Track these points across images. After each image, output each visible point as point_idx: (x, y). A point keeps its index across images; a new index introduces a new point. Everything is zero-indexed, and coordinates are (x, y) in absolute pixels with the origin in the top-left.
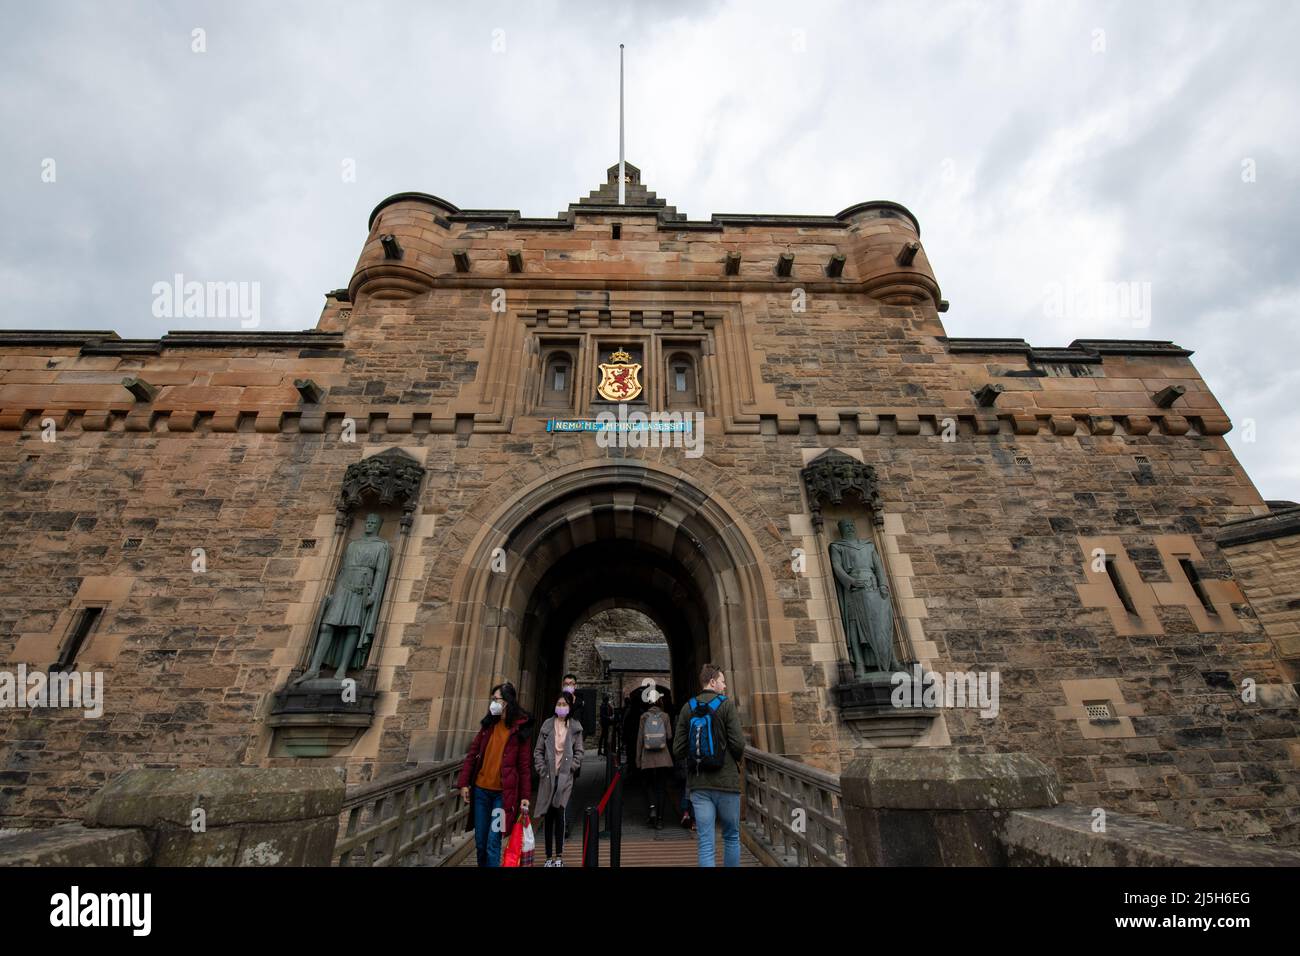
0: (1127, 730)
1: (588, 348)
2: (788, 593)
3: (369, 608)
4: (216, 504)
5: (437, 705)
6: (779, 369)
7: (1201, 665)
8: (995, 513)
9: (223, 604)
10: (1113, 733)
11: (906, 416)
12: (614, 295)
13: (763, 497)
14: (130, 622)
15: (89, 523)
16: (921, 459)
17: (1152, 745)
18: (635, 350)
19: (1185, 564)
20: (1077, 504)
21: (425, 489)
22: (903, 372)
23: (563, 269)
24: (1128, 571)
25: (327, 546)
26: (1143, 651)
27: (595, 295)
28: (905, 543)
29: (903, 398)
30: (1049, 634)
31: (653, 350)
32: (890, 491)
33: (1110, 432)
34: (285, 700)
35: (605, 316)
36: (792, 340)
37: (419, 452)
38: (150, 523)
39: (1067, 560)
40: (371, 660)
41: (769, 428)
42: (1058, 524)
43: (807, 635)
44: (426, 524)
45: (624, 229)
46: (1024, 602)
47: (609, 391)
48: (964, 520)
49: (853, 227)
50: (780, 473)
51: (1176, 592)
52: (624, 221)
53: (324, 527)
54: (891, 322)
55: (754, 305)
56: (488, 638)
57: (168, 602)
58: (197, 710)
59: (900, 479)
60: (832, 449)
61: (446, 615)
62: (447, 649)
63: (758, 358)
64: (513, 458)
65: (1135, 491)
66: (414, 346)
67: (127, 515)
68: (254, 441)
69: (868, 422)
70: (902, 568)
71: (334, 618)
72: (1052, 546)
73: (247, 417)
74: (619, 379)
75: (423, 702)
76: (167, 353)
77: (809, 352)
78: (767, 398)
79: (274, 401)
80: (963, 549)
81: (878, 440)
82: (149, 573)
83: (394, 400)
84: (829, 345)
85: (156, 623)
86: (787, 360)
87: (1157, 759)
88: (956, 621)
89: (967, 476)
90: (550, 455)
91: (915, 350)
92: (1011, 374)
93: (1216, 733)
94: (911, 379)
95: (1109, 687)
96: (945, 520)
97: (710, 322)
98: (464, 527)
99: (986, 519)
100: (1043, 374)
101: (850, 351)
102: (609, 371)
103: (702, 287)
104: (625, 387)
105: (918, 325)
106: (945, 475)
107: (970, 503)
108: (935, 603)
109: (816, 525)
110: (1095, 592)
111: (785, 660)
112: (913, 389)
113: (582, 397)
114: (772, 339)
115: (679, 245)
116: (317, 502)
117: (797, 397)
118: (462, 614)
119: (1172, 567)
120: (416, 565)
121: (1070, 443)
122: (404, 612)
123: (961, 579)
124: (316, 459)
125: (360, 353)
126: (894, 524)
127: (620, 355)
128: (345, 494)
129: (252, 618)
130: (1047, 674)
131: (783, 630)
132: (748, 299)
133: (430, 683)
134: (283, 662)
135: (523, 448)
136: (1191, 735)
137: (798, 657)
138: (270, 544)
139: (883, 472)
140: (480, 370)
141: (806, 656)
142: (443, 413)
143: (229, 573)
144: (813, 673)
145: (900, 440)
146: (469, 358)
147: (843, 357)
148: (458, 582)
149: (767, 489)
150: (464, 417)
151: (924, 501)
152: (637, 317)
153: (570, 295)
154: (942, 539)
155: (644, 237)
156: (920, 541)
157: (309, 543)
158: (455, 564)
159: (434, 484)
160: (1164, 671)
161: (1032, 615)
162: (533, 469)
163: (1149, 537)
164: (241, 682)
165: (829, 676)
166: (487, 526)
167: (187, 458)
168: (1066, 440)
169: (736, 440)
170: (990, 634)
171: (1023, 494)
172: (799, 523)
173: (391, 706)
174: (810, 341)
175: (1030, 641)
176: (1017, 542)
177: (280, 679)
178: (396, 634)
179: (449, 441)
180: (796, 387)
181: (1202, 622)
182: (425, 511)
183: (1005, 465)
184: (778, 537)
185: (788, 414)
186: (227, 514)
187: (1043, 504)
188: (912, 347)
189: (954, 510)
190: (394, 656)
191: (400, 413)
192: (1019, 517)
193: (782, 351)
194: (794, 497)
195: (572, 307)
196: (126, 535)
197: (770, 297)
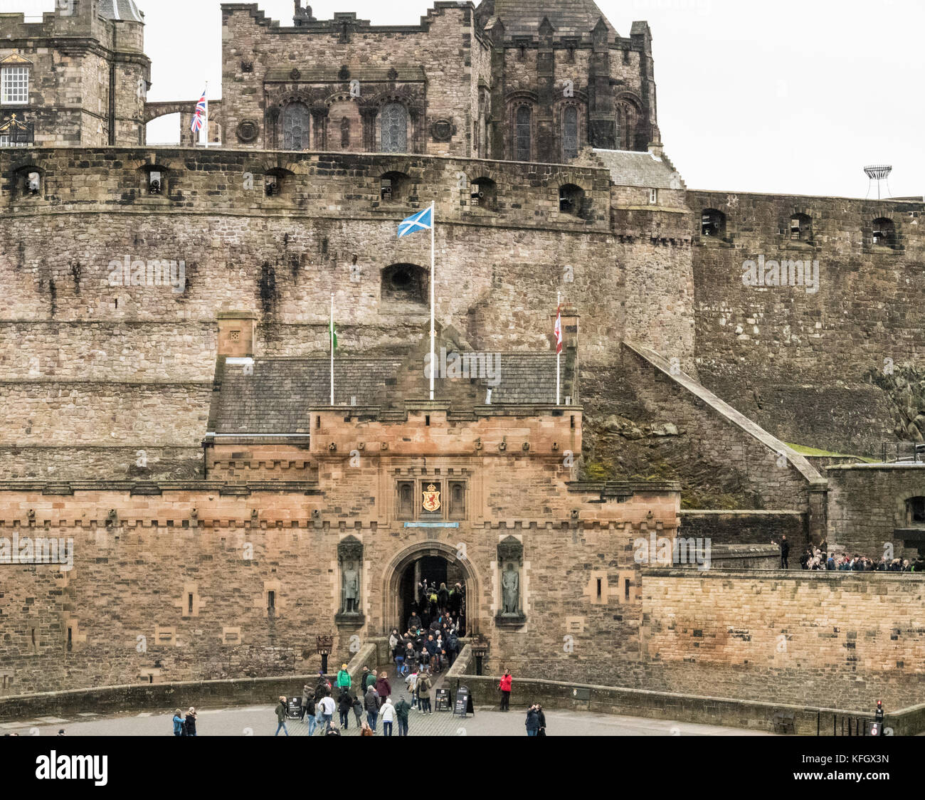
0: (582, 630)
1: (418, 486)
2: (486, 588)
3: (356, 593)
4: (295, 557)
5: (381, 619)
6: (494, 500)
7: (614, 614)
8: (565, 561)
9: (310, 590)
10: (576, 631)
11: (540, 522)
12: (428, 460)
13: (481, 555)
14: (285, 595)
15: (256, 564)
16: (545, 539)
17: (588, 635)
18: (438, 485)
19: (627, 581)
20: (598, 558)
21: (364, 551)
22: (546, 501)
23: (405, 446)
24: (605, 583)
25: (337, 573)
26: (597, 609)
27: (420, 460)
28: (529, 572)
29: (542, 514)
30: (568, 603)
31: (445, 486)
32: (529, 553)
33: (623, 529)
34: (339, 618)
35: (424, 471)
36: (501, 484)
37: (359, 536)
38: (276, 564)
39: (584, 579)
40: (360, 607)
41: (488, 526)
42: (587, 566)
43: (490, 602)
44: (367, 564)
45: (432, 420)
46: (564, 592)
47: (427, 506)
48: (552, 565)
49: (541, 418)
50: (490, 545)
51: (619, 591)
52: (431, 414)
53: (334, 565)
54: (547, 474)
55: (489, 465)
56: (392, 600)
57: (293, 590)
58: (314, 620)
59: (533, 548)
60: (510, 537)
61: (379, 594)
62: (381, 604)
63: (487, 494)
64: (393, 538)
65: (621, 553)
66: (349, 489)
67: (268, 561)
68: (300, 533)
69: (526, 525)
70: (525, 581)
71: (348, 596)
72: (581, 574)
73: (294, 524)
74: (431, 500)
75: (377, 618)
76: (253, 493)
77: (508, 491)
78: (488, 514)
79: (302, 516)
80: (549, 575)
81: (530, 531)
82: (284, 580)
83: (346, 516)
84: (518, 487)
85: (293, 595)
86: (499, 495)
87: (587, 638)
88: (539, 598)
89: (558, 546)
90: (406, 538)
91: (554, 490)
92: (591, 502)
93: (608, 633)
94: (548, 505)
95: (581, 619)
96: (546, 564)
97: (469, 473)
98: (381, 565)
99: (560, 564)
100: (605, 501)
101: (525, 491)
102: (428, 495)
103: (465, 455)
104: (433, 504)
105: (559, 475)
106: (551, 546)
107: (556, 558)
108: (533, 592)
109: (500, 566)
110: (590, 590)
111: (483, 608)
112: (547, 510)
113: (417, 509)
114: (494, 484)
115: (456, 430)
116: (329, 556)
117: (500, 514)
118: (384, 594)
119: (622, 582)
120: (366, 579)
121: (605, 533)
122: (366, 594)
123: (544, 585)
124: (324, 540)
125: (328, 493)
126: (527, 565)
127: (431, 488)
128: (341, 557)
129: (321, 595)
130: (563, 615)
131: (483, 600)
132: (487, 460)
133: (378, 613)
134: (335, 607)
135: (396, 535)
136: (600, 632)
137: (486, 608)
138: (319, 571)
139: (528, 545)
140: (376, 501)
141: (489, 608)
142: (366, 521)
143: (309, 581)
144: (490, 612)
145: (537, 532)
146: (371, 495)
147: (523, 494)
148: (381, 584)
149: (484, 552)
150: (374, 524)
151: (541, 556)
152: (437, 471)
153: (409, 460)
154: (543, 571)
155: (440, 426)
156: (534, 572)
157: (330, 571)
158: (379, 578)
159: (367, 550)
160: (602, 615)
161: (564, 597)
162: (401, 543)
163: (618, 571)
164: (324, 612)
165: (495, 614)
166: (387, 565)
167: (277, 538)
168: (604, 531)
169: (475, 532)
170: (549, 603)
171: (578, 554)
172: (494, 565)
173: (368, 619)
174: (510, 486)
175: (560, 605)
176: (569, 572)
177: (335, 612)
178: (365, 600)
179: (369, 532)
180: (500, 509)
181: (622, 600)
182: (367, 559)
183: (575, 542)
184: (485, 569)
185: (495, 522)
186: (300, 559)
187: (583, 558)
188: (552, 489)
189: (550, 561)
190: (365, 606)
191: (350, 521)
192: (573, 563)
193: (497, 491)
194: (493, 555)
195: (409, 467)
196: (271, 567)
197: (496, 458)
